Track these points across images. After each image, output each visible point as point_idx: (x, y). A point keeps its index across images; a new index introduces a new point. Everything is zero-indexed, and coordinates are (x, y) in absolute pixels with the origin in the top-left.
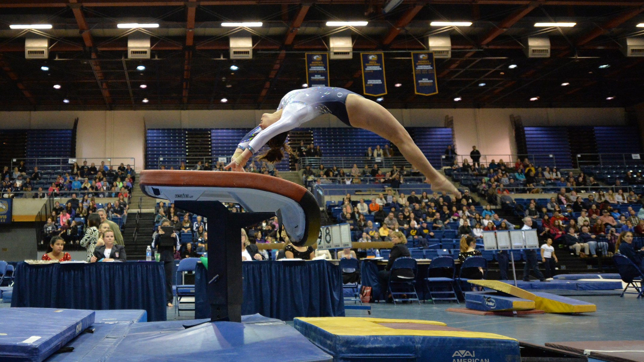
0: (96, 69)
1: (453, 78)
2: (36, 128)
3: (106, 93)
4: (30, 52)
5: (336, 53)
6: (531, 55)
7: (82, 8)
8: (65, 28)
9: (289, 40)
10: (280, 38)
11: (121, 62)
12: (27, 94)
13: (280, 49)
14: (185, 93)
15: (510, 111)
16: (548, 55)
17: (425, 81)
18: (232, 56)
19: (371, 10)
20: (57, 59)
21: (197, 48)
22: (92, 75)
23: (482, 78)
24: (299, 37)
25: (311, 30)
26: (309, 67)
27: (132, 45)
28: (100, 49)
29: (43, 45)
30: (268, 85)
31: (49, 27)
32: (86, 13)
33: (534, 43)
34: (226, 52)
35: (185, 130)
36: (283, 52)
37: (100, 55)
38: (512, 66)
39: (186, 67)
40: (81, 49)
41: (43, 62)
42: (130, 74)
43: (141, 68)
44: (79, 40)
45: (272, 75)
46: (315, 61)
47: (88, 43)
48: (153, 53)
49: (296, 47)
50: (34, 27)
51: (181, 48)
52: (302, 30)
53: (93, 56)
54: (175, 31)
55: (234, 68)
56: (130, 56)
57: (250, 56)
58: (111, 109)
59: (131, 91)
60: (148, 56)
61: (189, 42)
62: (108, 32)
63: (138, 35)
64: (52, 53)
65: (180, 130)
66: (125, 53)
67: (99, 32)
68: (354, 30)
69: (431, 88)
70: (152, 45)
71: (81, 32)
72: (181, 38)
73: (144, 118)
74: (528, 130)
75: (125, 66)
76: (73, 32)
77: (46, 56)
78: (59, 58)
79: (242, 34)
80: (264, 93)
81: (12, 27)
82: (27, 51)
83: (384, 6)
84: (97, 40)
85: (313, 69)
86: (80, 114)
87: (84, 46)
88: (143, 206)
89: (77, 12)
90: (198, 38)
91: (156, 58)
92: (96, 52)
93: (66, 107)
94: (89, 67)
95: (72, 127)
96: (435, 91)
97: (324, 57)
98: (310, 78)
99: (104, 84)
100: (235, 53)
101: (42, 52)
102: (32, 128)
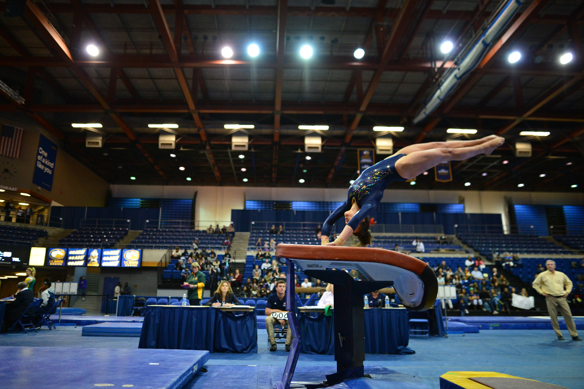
0: (210, 157)
1: (464, 169)
2: (167, 197)
3: (217, 174)
4: (163, 144)
5: (381, 150)
6: (518, 155)
7: (199, 114)
8: (188, 127)
9: (348, 138)
10: (341, 138)
11: (227, 153)
12: (161, 173)
13: (341, 146)
14: (274, 175)
15: (503, 193)
16: (530, 155)
17: (443, 171)
18: (307, 150)
19: (405, 120)
20: (181, 149)
21: (283, 143)
22: (207, 161)
23: (485, 169)
24: (355, 138)
25: (363, 132)
26: (360, 159)
27: (236, 140)
28: (212, 143)
29: (172, 139)
30: (333, 171)
31: (176, 126)
32: (203, 117)
33: (521, 147)
34: (303, 146)
35: (274, 201)
36: (343, 149)
37: (212, 147)
38: (505, 162)
39: (274, 157)
40: (199, 142)
41: (172, 151)
42: (234, 161)
43: (242, 157)
44: (197, 136)
45: (336, 163)
46: (365, 155)
47: (204, 138)
48: (250, 146)
49: (352, 144)
50: (166, 126)
51: (270, 143)
52: (356, 132)
53: (208, 148)
54: (266, 131)
55: (308, 158)
56: (233, 148)
57: (320, 150)
58: (221, 185)
59: (234, 173)
60: (246, 149)
61: (276, 139)
62: (218, 130)
63: (239, 133)
64: (178, 145)
65: (270, 201)
66: (230, 146)
67: (212, 130)
68: (394, 134)
69: (446, 177)
70: (249, 140)
71: (199, 131)
72: (270, 136)
73: (244, 193)
74: (518, 208)
75: (230, 155)
76: (193, 130)
77: (173, 147)
78: (183, 148)
79: (314, 134)
80: (330, 176)
81: (150, 126)
82: (160, 143)
83: (414, 118)
84: (211, 136)
85: (364, 161)
86: (199, 188)
87: (201, 140)
88: (237, 257)
89: (196, 116)
90: (283, 137)
91: (253, 150)
92: (210, 145)
93: (189, 183)
94: (204, 155)
95: (192, 198)
96: (449, 178)
97: (371, 153)
98: (361, 167)
99: (216, 168)
100: (309, 148)
101: (171, 144)
102: (164, 197)
